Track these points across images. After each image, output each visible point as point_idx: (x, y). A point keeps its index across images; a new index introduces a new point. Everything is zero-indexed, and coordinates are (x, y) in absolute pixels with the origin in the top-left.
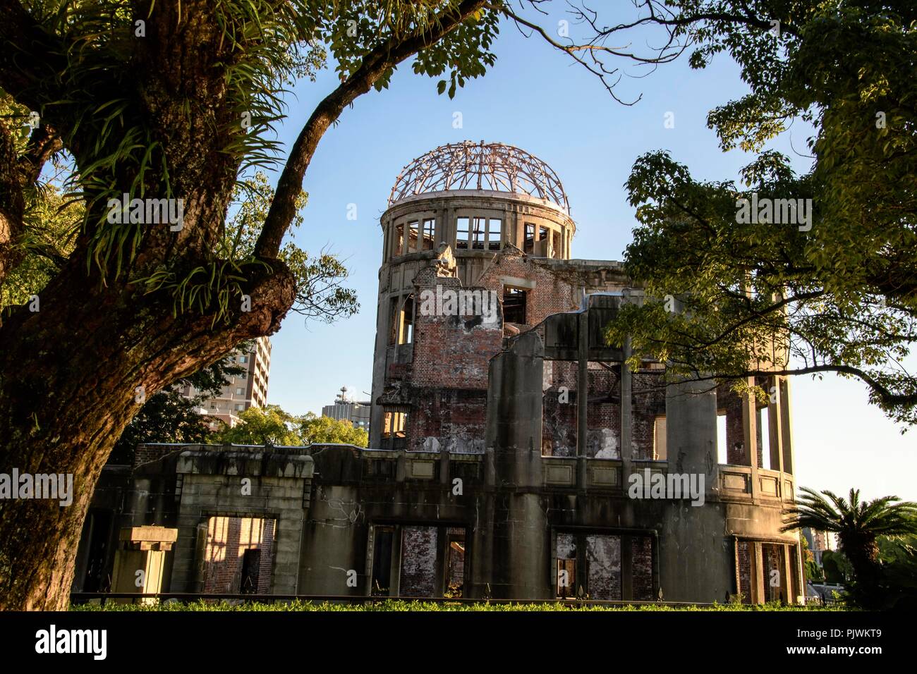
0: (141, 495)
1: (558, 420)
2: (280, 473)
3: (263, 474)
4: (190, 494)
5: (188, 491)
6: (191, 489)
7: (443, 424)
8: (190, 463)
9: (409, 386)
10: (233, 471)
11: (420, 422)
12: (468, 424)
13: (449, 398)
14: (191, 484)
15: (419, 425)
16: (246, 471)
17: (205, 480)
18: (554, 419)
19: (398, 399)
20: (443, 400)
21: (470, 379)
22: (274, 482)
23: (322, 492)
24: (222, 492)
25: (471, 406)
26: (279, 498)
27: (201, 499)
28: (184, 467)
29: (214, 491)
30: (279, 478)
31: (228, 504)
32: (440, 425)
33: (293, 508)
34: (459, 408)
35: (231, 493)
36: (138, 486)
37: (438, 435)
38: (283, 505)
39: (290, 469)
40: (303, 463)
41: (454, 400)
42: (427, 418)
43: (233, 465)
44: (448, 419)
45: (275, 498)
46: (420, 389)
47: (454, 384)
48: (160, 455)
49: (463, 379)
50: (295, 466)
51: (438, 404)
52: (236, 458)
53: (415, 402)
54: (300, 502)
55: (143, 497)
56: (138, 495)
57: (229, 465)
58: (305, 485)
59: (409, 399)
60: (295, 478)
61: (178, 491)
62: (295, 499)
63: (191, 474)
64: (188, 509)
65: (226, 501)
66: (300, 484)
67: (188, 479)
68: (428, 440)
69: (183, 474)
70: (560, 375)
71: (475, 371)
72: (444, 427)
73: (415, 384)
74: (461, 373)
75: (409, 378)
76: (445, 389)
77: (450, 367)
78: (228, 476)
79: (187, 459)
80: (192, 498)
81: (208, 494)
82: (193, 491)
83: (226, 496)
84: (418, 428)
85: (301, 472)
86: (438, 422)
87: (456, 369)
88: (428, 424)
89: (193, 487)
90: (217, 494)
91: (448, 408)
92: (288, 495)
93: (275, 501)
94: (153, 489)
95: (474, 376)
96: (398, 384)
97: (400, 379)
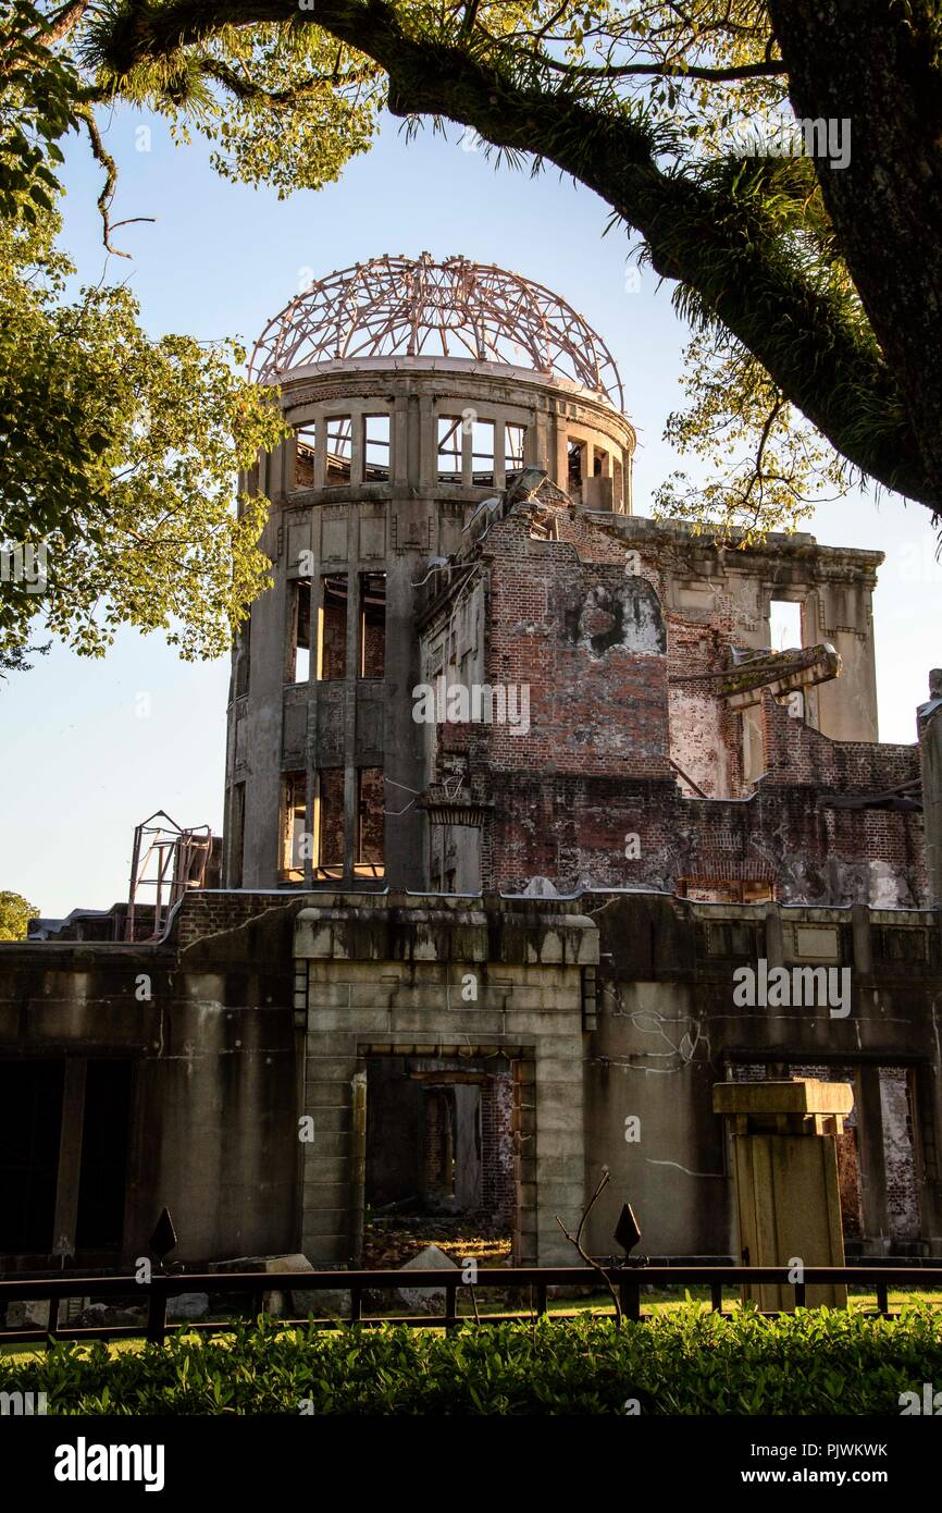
0: (204, 1012)
1: (787, 843)
2: (532, 956)
3: (494, 957)
4: (327, 1007)
5: (321, 1000)
6: (328, 995)
7: (561, 850)
8: (325, 935)
9: (485, 768)
10: (426, 951)
11: (515, 846)
12: (612, 850)
13: (570, 795)
14: (328, 983)
15: (511, 851)
16: (456, 952)
17: (359, 973)
18: (778, 840)
19: (466, 795)
20: (559, 800)
21: (608, 755)
22: (516, 974)
23: (616, 995)
24: (400, 1000)
25: (616, 812)
26: (530, 1011)
27: (355, 1018)
28: (310, 945)
29: (383, 1000)
30: (527, 966)
31: (417, 1027)
32: (554, 853)
33: (563, 1032)
34: (591, 817)
35: (422, 1001)
36: (194, 990)
37: (552, 873)
38: (539, 1026)
39: (551, 948)
40: (579, 933)
41: (580, 800)
42: (529, 838)
43: (425, 939)
44: (571, 840)
45: (520, 1011)
46: (508, 776)
47: (577, 766)
48: (240, 917)
49: (593, 756)
50: (563, 941)
51: (549, 808)
52: (429, 921)
53: (499, 804)
54: (577, 1019)
55: (210, 1017)
56: (197, 1012)
57: (415, 940)
58: (583, 980)
59: (489, 798)
60: (562, 967)
61: (299, 1001)
62: (566, 1013)
63: (329, 960)
64: (327, 1041)
65: (412, 1021)
66: (574, 978)
67: (319, 973)
68: (533, 882)
69: (308, 961)
70: (783, 752)
71: (618, 741)
72: (564, 857)
73: (497, 764)
74: (590, 743)
75: (482, 751)
76: (559, 776)
77: (566, 732)
78: (412, 964)
79: (317, 926)
80: (332, 1014)
81: (370, 1005)
82: (334, 1000)
83: (411, 1010)
84: (511, 859)
85: (576, 953)
86: (551, 845)
87: (579, 736)
88: (531, 851)
89: (333, 990)
90: (391, 1006)
91: (570, 817)
92: (548, 1005)
93: (523, 1019)
94: (231, 997)
95: (616, 749)
96: (457, 764)
97: (463, 754)
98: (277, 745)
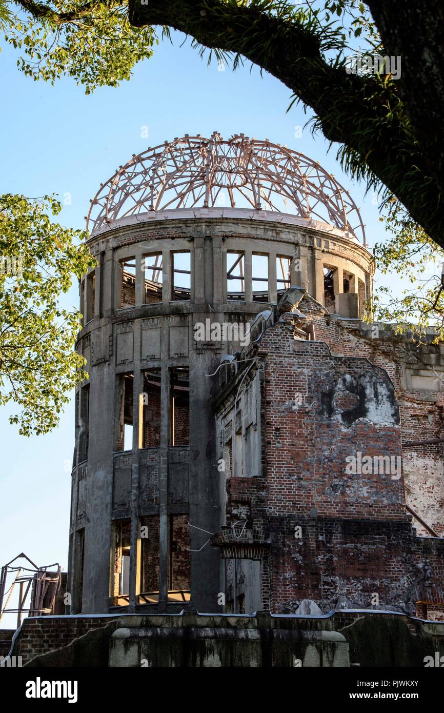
7: (323, 578)
8: (134, 650)
9: (263, 514)
10: (213, 661)
11: (288, 575)
12: (363, 578)
13: (329, 534)
15: (285, 579)
16: (237, 662)
19: (249, 535)
20: (320, 538)
21: (357, 503)
25: (365, 548)
28: (122, 657)
32: (318, 580)
34: (346, 551)
37: (317, 597)
39: (311, 658)
41: (337, 538)
42: (298, 569)
43: (212, 651)
44: (331, 570)
46: (281, 519)
47: (333, 512)
48: (68, 637)
49: (346, 504)
50: (320, 652)
51: (313, 545)
52: (215, 637)
57: (205, 652)
59: (267, 537)
68: (303, 604)
72: (326, 583)
73: (273, 510)
74: (343, 493)
75: (261, 500)
76: (320, 519)
77: (324, 485)
79: (128, 642)
84: (285, 585)
85: (331, 659)
86: (316, 574)
87: (334, 488)
88: (300, 578)
91: (330, 551)
95: (364, 498)
96: (242, 511)
97: (247, 503)
98: (108, 499)
